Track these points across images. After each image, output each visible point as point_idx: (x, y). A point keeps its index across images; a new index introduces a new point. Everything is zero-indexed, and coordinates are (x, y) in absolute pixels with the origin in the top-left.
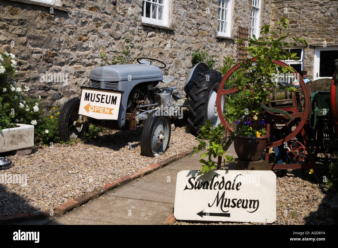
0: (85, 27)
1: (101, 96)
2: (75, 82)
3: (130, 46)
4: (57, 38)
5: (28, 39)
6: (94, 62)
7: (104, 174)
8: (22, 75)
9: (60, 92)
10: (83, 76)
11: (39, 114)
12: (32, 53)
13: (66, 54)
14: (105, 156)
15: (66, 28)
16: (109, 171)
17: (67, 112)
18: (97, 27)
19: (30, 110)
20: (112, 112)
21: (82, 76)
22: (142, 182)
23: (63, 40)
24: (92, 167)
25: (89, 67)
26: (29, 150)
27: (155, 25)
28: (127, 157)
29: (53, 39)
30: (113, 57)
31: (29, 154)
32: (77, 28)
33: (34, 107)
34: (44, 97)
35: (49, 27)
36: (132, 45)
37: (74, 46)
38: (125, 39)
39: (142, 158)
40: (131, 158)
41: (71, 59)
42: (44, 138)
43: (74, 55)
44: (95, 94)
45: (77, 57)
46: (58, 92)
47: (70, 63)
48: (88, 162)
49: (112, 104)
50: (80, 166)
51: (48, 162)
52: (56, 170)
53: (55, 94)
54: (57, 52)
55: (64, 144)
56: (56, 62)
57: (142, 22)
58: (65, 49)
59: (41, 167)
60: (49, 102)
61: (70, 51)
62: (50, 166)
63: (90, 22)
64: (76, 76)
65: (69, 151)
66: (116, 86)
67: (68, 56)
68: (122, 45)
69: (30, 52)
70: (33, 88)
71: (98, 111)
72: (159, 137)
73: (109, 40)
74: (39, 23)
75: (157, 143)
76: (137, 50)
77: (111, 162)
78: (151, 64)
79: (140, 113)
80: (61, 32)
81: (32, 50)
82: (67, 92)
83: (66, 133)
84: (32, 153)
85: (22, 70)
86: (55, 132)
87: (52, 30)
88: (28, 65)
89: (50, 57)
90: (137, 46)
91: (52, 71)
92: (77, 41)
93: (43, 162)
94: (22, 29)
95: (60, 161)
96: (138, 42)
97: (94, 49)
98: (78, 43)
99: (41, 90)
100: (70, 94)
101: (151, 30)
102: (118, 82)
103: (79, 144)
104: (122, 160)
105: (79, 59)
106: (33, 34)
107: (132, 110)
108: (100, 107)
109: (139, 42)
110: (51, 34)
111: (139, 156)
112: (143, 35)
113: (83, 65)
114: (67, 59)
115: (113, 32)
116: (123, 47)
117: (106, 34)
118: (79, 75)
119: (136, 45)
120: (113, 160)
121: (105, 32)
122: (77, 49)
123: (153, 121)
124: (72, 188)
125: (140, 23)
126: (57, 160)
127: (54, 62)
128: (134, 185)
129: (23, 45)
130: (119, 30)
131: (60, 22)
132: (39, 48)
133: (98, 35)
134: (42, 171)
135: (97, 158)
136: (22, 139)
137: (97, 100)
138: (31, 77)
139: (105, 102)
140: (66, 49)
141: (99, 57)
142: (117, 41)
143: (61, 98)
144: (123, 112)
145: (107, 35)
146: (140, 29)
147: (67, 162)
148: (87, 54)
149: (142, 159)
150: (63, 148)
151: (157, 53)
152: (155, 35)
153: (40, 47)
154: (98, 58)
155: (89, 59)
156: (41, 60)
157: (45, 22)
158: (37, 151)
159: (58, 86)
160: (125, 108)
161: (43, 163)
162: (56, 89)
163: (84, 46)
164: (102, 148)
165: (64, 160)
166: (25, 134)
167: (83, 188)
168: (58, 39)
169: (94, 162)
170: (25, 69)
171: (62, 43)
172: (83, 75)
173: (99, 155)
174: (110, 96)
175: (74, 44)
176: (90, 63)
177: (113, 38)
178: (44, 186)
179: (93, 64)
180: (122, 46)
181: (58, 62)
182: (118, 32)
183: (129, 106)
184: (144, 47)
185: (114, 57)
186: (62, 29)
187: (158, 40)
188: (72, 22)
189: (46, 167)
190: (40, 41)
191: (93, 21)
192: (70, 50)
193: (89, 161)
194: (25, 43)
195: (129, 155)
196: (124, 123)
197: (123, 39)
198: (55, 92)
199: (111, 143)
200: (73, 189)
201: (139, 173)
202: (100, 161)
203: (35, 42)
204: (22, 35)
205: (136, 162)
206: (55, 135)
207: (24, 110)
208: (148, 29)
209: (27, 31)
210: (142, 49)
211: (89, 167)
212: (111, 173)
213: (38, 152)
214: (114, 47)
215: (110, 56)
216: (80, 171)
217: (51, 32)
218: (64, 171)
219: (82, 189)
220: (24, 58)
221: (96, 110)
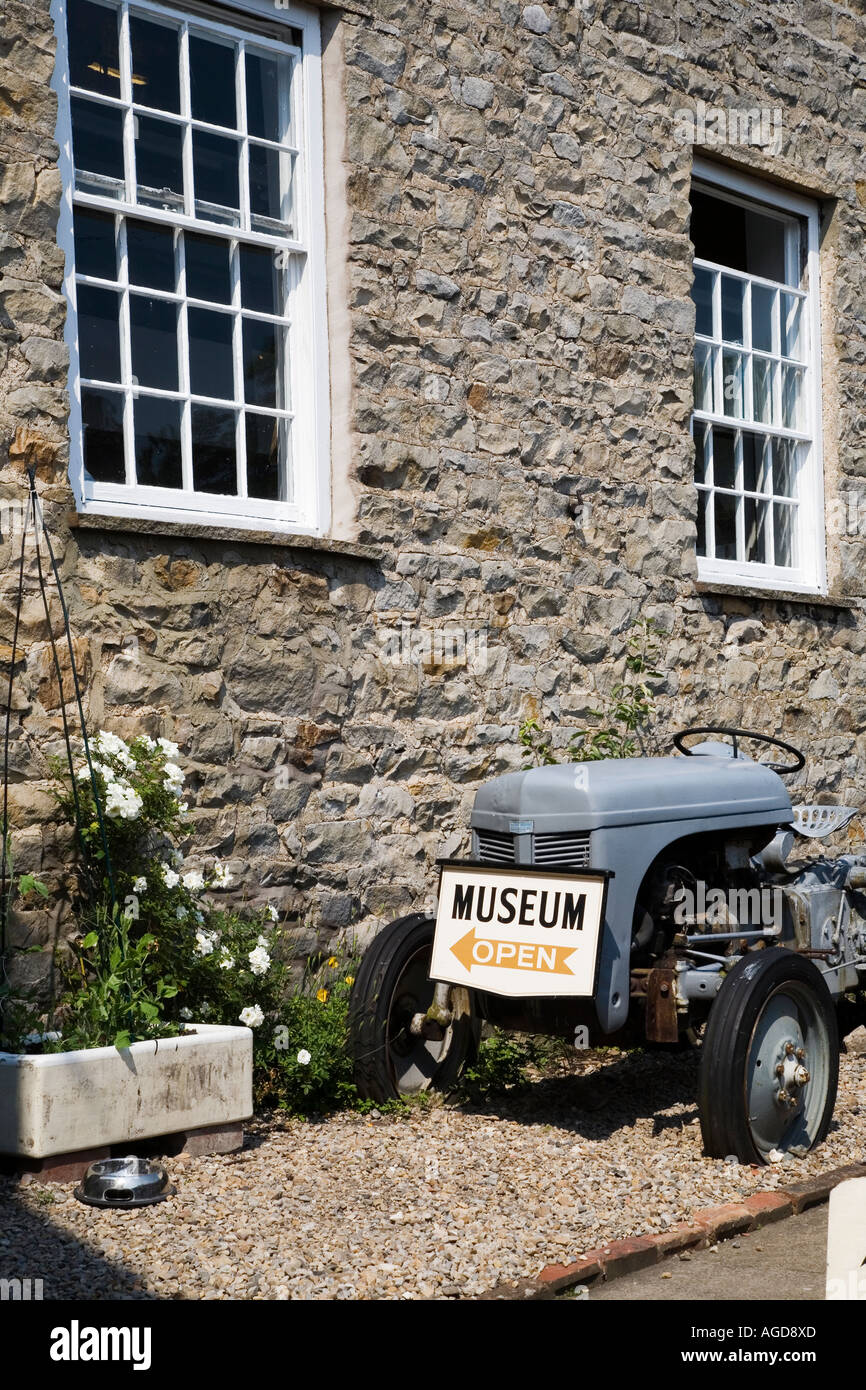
0: (454, 615)
1: (520, 894)
2: (416, 849)
3: (649, 685)
4: (340, 670)
5: (226, 680)
6: (493, 762)
7: (540, 1228)
8: (204, 827)
9: (355, 893)
10: (451, 821)
11: (272, 985)
12: (244, 734)
13: (377, 731)
14: (545, 1158)
15: (375, 627)
16: (561, 1216)
17: (384, 971)
18: (501, 613)
19: (237, 967)
20: (569, 962)
21: (444, 824)
22: (705, 1267)
23: (364, 675)
24: (488, 1200)
25: (474, 783)
26: (235, 1134)
27: (759, 591)
28: (643, 1161)
29: (326, 674)
30: (575, 736)
31: (235, 1152)
32: (418, 622)
33: (251, 955)
34: (290, 917)
35: (306, 625)
36: (657, 681)
37: (410, 699)
38: (624, 659)
39: (710, 1167)
40: (659, 1165)
41: (397, 752)
42: (294, 1087)
43: (409, 735)
44: (494, 890)
45: (422, 743)
46: (345, 894)
47: (393, 770)
48: (470, 1178)
49: (564, 926)
50: (437, 1195)
51: (308, 1178)
52: (341, 1209)
53: (333, 901)
54: (342, 725)
55: (375, 1113)
56: (337, 768)
57: (699, 580)
58: (373, 711)
59: (279, 1197)
60: (312, 935)
61: (394, 721)
62: (319, 1196)
63: (473, 595)
64: (422, 822)
65: (393, 1138)
66: (583, 850)
67: (386, 741)
68: (613, 683)
69: (236, 730)
70: (248, 880)
71: (510, 963)
72: (779, 1074)
73: (556, 663)
74: (268, 614)
75: (774, 1100)
76: (681, 701)
77: (572, 1180)
78: (736, 756)
79: (691, 969)
80: (356, 644)
81: (243, 723)
82: (386, 892)
83: (381, 1065)
84: (246, 1147)
85: (204, 805)
86: (337, 1063)
87: (318, 638)
88: (228, 784)
89: (313, 748)
90: (679, 685)
91: (323, 806)
92: (421, 676)
93: (291, 1178)
94: (203, 641)
95: (357, 1177)
96: (686, 665)
97: (494, 705)
98: (427, 684)
99: (280, 884)
100: (399, 902)
101: (744, 609)
102: (586, 833)
103: (436, 1114)
104: (617, 1176)
105: (430, 749)
106: (244, 657)
107: (660, 956)
108: (517, 945)
109: (691, 667)
110: (316, 654)
111: (694, 1160)
112: (708, 633)
113: (447, 774)
114: (380, 753)
115: (571, 631)
116: (617, 689)
117: (542, 640)
118: (431, 819)
119: (678, 678)
120: (579, 1174)
121: (539, 634)
122: (422, 710)
123: (746, 999)
124: (405, 1275)
125: (690, 583)
126: (344, 1171)
127: (330, 767)
128: (667, 1274)
129: (209, 703)
130: (599, 618)
131: (352, 605)
132: (270, 715)
133: (509, 646)
134: (286, 1212)
135: (511, 1163)
136: (206, 1085)
137: (506, 914)
138: (238, 834)
139: (537, 922)
140: (377, 710)
141: (514, 738)
142: (592, 666)
143: (361, 917)
144: (616, 964)
145: (545, 646)
146: (691, 612)
147: (386, 1180)
148: (463, 727)
149: (706, 1172)
150: (370, 1130)
151: (778, 710)
152: (763, 634)
153: (275, 710)
154: (512, 742)
155: (471, 748)
156: (280, 759)
157: (292, 605)
158: (266, 1139)
159: (347, 866)
160: (625, 946)
161: (289, 1184)
162: (337, 879)
163: (452, 696)
164: (537, 1127)
165: (374, 1171)
166: (215, 1064)
167: (448, 1276)
168: (344, 674)
169: (499, 1180)
170: (215, 798)
171: (361, 688)
172: (450, 817)
173: (519, 1155)
174: (558, 895)
175: (410, 688)
176: (478, 768)
177: (573, 657)
178: (293, 1269)
179: (492, 768)
180: (616, 686)
181: (347, 766)
182: (595, 629)
183: (642, 937)
184: (715, 685)
185: (579, 734)
186: (359, 632)
187: (776, 651)
188: (401, 599)
189: (301, 1198)
190: (274, 685)
191: (484, 592)
192: (392, 713)
193: (478, 1176)
194: (217, 694)
195: (651, 1155)
196: (624, 1013)
197: (617, 659)
198: (334, 891)
199: (574, 1109)
200: (408, 1281)
201: (692, 1226)
202: (522, 1176)
203: (254, 690)
204: (205, 664)
205: (681, 1184)
206: (336, 1073)
207: (212, 963)
208: (729, 607)
209: (222, 649)
210: (705, 694)
211: (477, 1201)
212: (569, 1225)
213: (268, 1145)
214: (578, 693)
215: (562, 734)
216: (438, 1213)
217: (313, 644)
218: (373, 1214)
219: (445, 1282)
220: (210, 758)
221: (500, 955)
